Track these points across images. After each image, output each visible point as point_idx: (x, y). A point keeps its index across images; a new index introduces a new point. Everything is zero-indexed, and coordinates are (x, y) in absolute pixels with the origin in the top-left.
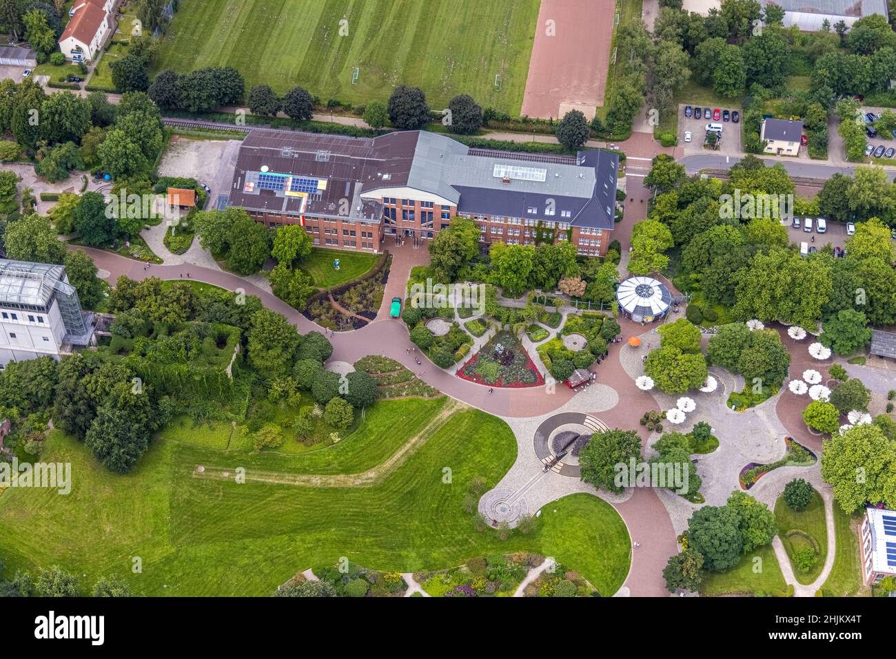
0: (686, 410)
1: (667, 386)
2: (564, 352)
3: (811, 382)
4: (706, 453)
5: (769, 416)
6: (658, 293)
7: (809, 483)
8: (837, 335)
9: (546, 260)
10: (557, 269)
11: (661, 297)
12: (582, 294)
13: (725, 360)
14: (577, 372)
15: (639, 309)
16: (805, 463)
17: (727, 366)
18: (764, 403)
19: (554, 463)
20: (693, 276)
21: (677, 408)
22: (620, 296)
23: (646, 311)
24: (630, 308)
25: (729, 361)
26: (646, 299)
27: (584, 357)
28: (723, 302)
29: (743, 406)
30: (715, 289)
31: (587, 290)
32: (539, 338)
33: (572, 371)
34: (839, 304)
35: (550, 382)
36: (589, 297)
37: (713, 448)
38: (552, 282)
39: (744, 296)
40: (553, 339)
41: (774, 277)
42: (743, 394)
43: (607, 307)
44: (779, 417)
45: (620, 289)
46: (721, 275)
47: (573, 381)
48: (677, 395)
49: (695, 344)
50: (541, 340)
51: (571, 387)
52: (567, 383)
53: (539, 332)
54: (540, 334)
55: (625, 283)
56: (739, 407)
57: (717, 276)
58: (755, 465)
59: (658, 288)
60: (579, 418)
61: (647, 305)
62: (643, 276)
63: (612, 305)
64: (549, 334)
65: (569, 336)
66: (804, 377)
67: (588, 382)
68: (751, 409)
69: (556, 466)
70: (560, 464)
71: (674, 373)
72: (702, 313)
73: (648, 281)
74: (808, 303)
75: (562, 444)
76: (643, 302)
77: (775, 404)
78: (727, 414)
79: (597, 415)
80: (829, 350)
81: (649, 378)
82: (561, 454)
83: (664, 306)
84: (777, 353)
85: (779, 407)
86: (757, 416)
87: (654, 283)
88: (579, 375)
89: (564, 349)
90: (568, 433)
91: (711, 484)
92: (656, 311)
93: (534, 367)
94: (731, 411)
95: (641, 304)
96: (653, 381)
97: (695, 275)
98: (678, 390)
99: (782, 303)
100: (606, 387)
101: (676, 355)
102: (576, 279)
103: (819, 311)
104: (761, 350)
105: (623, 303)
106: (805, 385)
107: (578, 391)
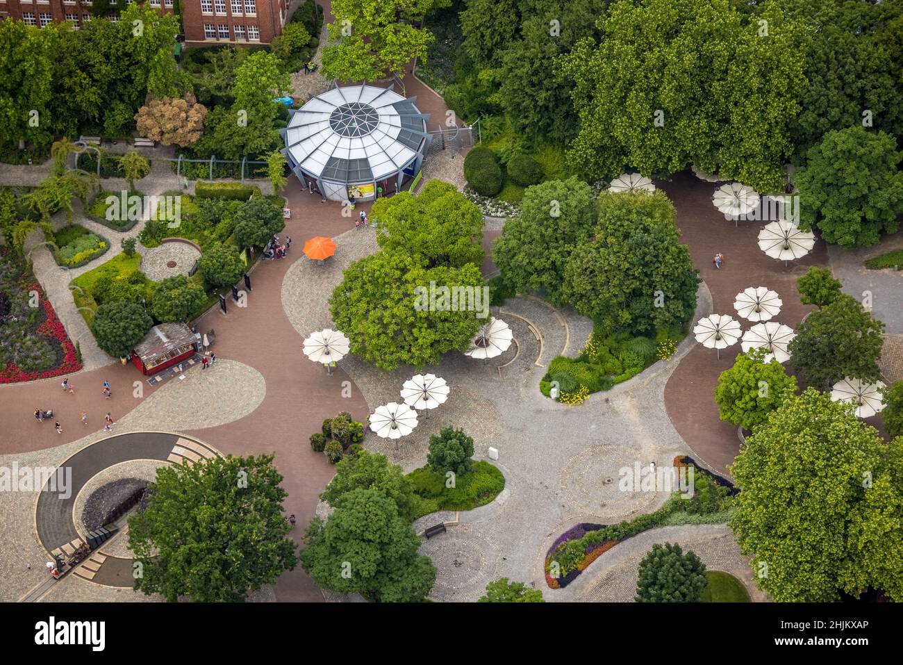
0: (421, 405)
1: (379, 348)
2: (138, 287)
3: (754, 317)
4: (469, 508)
5: (644, 411)
6: (390, 123)
7: (690, 553)
8: (823, 196)
9: (95, 57)
10: (129, 80)
11: (395, 133)
12: (194, 138)
13: (534, 277)
14: (159, 333)
15: (335, 167)
16: (715, 516)
17: (543, 292)
18: (635, 380)
19: (81, 556)
20: (486, 75)
21: (401, 401)
22: (292, 137)
23: (353, 170)
24: (315, 167)
25: (545, 278)
26: (356, 142)
27: (174, 293)
28: (555, 135)
29: (577, 388)
30: (527, 102)
31: (207, 129)
32: (78, 257)
33: (147, 330)
34: (823, 115)
35: (94, 361)
36: (212, 144)
37: (489, 493)
38: (120, 114)
39: (591, 113)
40: (115, 259)
41: (652, 57)
42: (584, 359)
43: (257, 169)
44: (669, 409)
45: (297, 119)
46: (537, 64)
47: (148, 355)
48: (406, 370)
49: (462, 240)
50: (83, 263)
51: (146, 373)
52: (135, 361)
53: (82, 242)
54: (83, 248)
55: (312, 105)
56: (570, 392)
57: (527, 68)
58: (587, 527)
59: (392, 110)
60: (158, 444)
61: (357, 155)
62: (359, 83)
63: (269, 161)
64: (108, 247)
65: (159, 249)
66: (737, 306)
67: (189, 356)
68: (599, 397)
69: (87, 563)
70: (98, 557)
71: (393, 316)
72: (503, 167)
73: (368, 95)
74: (746, 118)
75: (105, 509)
76: (349, 148)
77: (665, 380)
78: (539, 411)
79: (204, 435)
80: (811, 235)
81: (340, 334)
82: (101, 532)
83: (405, 156)
84: (646, 244)
85: (673, 387)
86: (614, 412)
87: (384, 101)
88: (166, 339)
89: (138, 279)
90: (123, 482)
91: (472, 581)
92: (381, 169)
93: (60, 328)
94: (549, 404)
95: (342, 154)
96: (347, 341)
97: (491, 72)
98: (405, 356)
99: (682, 123)
100: (237, 365)
101: (404, 270)
102: (176, 101)
103: (778, 137)
104: (611, 240)
105: (298, 154)
106: (737, 324)
107: (163, 382)
